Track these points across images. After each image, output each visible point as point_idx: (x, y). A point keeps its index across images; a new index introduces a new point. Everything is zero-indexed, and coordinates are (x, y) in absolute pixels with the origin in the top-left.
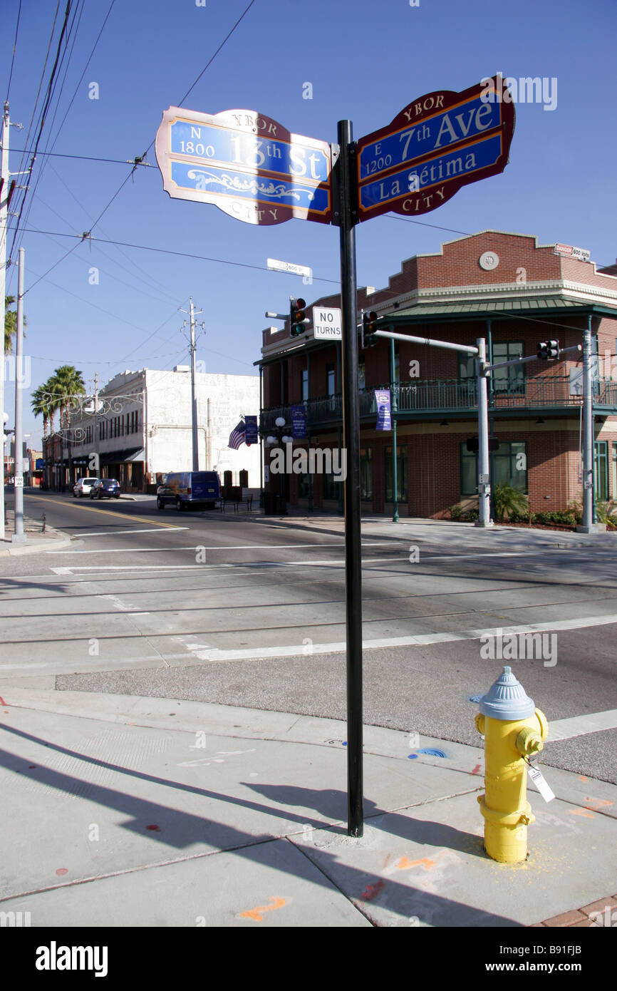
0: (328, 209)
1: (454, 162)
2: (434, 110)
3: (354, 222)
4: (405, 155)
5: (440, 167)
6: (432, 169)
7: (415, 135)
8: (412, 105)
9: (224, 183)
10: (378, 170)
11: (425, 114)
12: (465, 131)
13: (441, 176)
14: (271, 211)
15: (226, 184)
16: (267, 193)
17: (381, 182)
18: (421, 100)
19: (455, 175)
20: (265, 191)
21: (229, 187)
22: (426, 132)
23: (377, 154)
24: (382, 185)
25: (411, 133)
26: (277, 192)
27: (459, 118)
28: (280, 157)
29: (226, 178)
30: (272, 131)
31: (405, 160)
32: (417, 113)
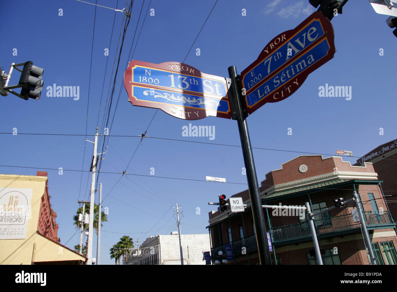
0: (229, 111)
1: (300, 64)
2: (281, 43)
3: (245, 116)
4: (269, 71)
5: (292, 69)
6: (287, 72)
7: (273, 59)
8: (268, 46)
9: (165, 97)
10: (255, 84)
11: (276, 47)
12: (303, 46)
13: (294, 73)
14: (195, 112)
15: (167, 98)
16: (192, 103)
17: (258, 89)
18: (272, 41)
19: (303, 70)
20: (190, 101)
21: (168, 100)
22: (279, 55)
23: (252, 76)
24: (258, 91)
25: (270, 58)
26: (198, 102)
27: (298, 41)
28: (197, 84)
29: (167, 95)
30: (192, 72)
31: (270, 73)
32: (272, 48)
